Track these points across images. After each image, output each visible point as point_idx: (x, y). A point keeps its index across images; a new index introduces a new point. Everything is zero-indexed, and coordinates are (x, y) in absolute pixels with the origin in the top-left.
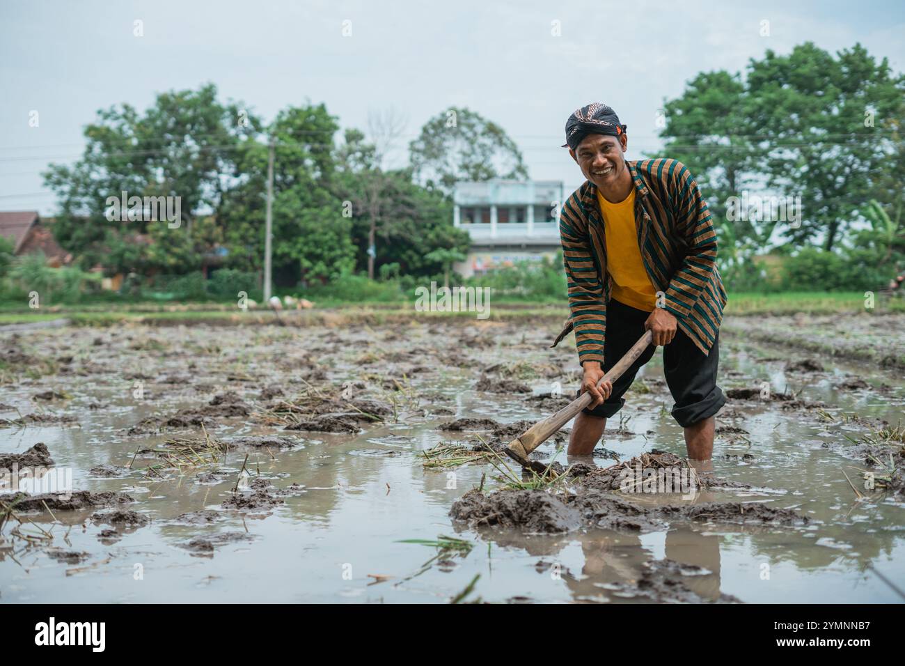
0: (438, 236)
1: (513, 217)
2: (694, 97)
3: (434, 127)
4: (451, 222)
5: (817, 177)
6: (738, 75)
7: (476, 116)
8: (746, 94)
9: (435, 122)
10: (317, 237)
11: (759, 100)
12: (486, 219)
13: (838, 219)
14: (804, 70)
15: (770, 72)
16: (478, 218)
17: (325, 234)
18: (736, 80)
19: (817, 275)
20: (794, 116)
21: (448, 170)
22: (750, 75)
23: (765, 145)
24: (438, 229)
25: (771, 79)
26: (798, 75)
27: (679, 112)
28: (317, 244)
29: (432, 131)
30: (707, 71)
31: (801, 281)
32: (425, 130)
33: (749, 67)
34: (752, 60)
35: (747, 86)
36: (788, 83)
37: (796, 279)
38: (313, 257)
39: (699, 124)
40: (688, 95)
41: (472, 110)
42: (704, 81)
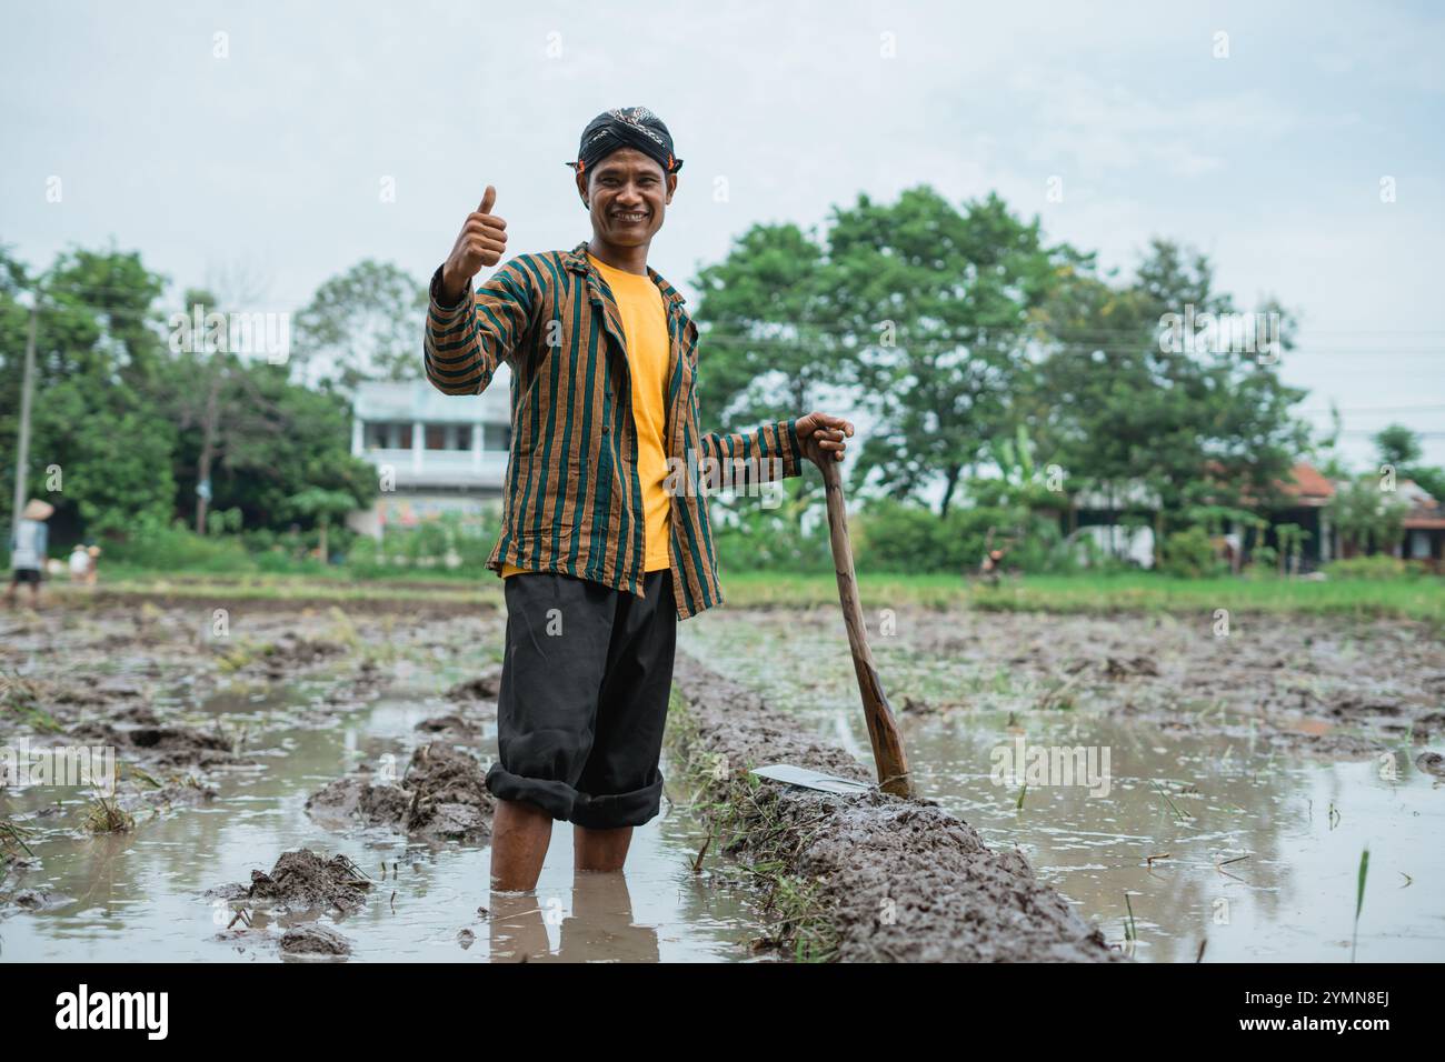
0: (325, 468)
1: (451, 441)
2: (743, 261)
3: (335, 291)
4: (348, 446)
5: (929, 394)
6: (813, 230)
7: (405, 276)
8: (825, 261)
9: (338, 284)
10: (108, 465)
11: (843, 271)
12: (406, 443)
13: (958, 461)
14: (914, 228)
15: (862, 229)
16: (393, 440)
17: (123, 460)
18: (808, 238)
19: (914, 547)
20: (897, 298)
21: (353, 363)
22: (832, 231)
23: (850, 341)
24: (327, 456)
25: (863, 238)
26: (903, 236)
27: (719, 284)
28: (108, 478)
29: (330, 297)
30: (765, 222)
31: (888, 556)
32: (321, 296)
33: (829, 218)
34: (835, 208)
35: (826, 248)
36: (888, 245)
37: (880, 550)
38: (98, 498)
39: (747, 303)
40: (734, 258)
41: (400, 267)
42: (760, 237)
